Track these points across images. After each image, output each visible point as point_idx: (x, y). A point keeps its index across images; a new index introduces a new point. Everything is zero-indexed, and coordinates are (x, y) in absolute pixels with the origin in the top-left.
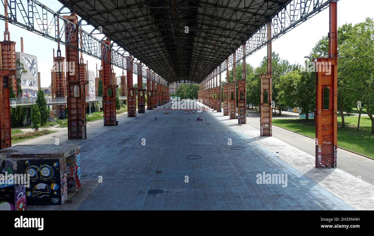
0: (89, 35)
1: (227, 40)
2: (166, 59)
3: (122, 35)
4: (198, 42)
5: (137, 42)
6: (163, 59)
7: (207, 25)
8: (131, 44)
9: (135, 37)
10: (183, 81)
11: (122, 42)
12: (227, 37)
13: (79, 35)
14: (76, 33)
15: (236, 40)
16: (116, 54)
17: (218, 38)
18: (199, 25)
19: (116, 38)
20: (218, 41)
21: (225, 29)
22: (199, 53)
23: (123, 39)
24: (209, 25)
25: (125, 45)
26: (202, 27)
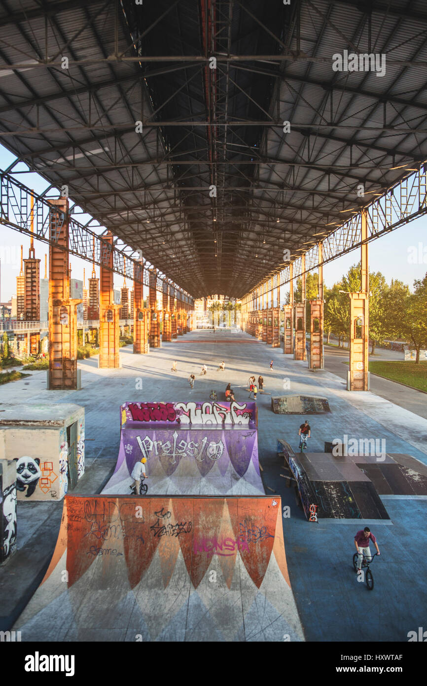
0: (83, 229)
1: (294, 237)
2: (194, 264)
3: (132, 227)
4: (248, 239)
5: (153, 238)
6: (189, 263)
7: (264, 214)
8: (145, 241)
9: (152, 232)
10: (217, 296)
11: (130, 238)
12: (293, 232)
13: (70, 228)
14: (65, 226)
15: (307, 237)
16: (121, 255)
17: (279, 234)
18: (253, 215)
19: (122, 232)
20: (279, 238)
21: (292, 220)
22: (247, 256)
23: (132, 234)
24: (267, 214)
25: (134, 242)
26: (259, 217)
